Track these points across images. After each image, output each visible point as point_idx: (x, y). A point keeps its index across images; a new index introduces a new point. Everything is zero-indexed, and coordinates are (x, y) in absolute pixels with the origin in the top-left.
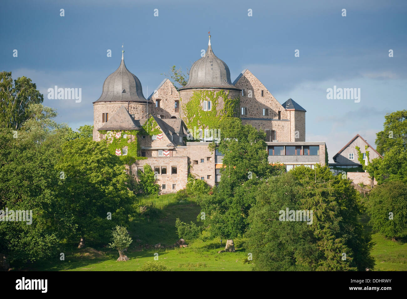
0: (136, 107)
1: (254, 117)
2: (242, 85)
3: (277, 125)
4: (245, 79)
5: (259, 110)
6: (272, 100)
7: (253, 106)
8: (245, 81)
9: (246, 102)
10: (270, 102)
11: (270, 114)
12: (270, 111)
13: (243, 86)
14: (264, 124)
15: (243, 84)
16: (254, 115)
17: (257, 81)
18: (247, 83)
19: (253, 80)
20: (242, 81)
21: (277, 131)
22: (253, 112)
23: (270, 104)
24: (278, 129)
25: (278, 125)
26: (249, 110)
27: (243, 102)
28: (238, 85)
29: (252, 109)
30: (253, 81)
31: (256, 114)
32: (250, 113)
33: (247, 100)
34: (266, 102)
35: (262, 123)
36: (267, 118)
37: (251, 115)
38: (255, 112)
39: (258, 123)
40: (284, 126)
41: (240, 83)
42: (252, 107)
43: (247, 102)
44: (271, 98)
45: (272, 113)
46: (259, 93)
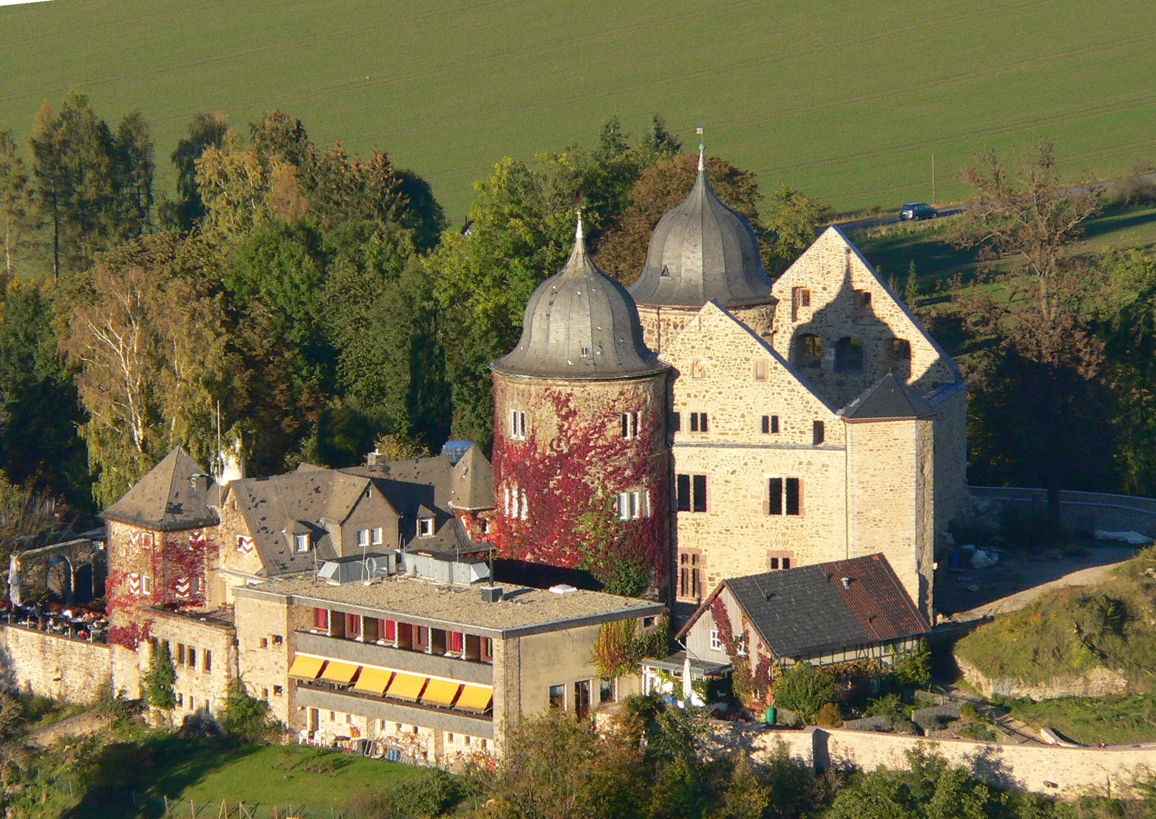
0: (682, 322)
1: (730, 439)
2: (693, 347)
3: (805, 462)
4: (700, 329)
5: (746, 418)
6: (793, 390)
7: (729, 408)
8: (704, 337)
9: (704, 396)
10: (785, 394)
11: (785, 429)
12: (786, 422)
13: (695, 350)
14: (761, 461)
15: (694, 344)
16: (730, 432)
17: (742, 336)
18: (710, 342)
19: (728, 331)
20: (693, 336)
21: (806, 480)
22: (727, 426)
23: (786, 400)
24: (809, 475)
25: (809, 463)
26: (714, 418)
27: (695, 396)
28: (679, 347)
29: (723, 417)
30: (727, 335)
31: (739, 431)
32: (720, 428)
33: (707, 391)
34: (770, 394)
35: (754, 458)
36: (777, 442)
37: (722, 434)
38: (736, 425)
39: (741, 458)
40: (827, 466)
41: (686, 341)
42: (723, 410)
43: (708, 395)
44: (790, 383)
45: (792, 428)
46: (749, 369)
